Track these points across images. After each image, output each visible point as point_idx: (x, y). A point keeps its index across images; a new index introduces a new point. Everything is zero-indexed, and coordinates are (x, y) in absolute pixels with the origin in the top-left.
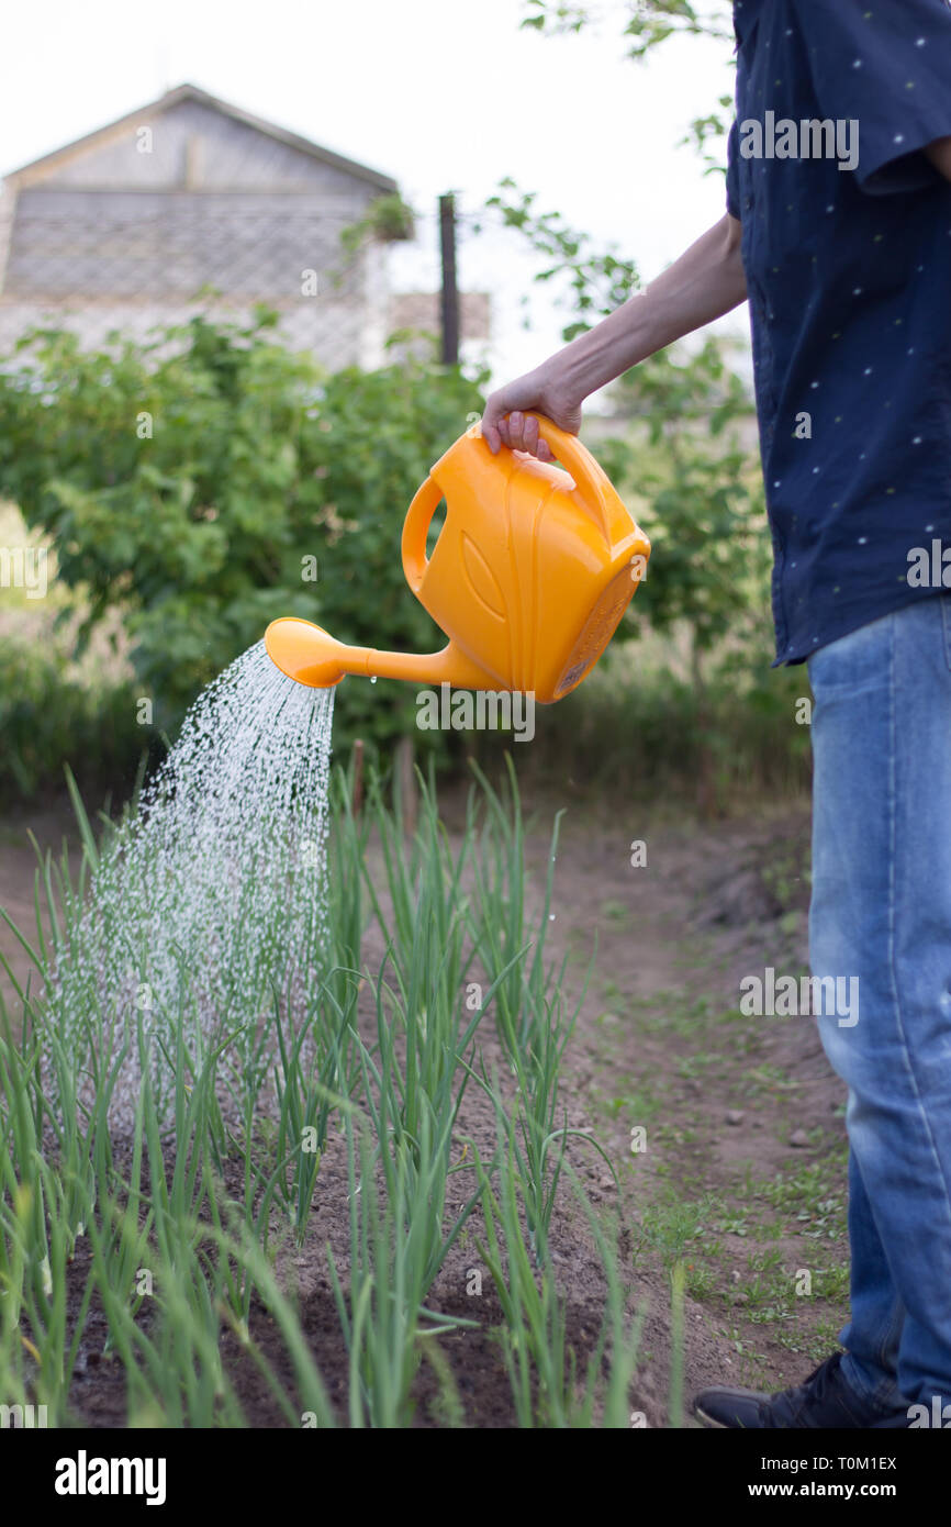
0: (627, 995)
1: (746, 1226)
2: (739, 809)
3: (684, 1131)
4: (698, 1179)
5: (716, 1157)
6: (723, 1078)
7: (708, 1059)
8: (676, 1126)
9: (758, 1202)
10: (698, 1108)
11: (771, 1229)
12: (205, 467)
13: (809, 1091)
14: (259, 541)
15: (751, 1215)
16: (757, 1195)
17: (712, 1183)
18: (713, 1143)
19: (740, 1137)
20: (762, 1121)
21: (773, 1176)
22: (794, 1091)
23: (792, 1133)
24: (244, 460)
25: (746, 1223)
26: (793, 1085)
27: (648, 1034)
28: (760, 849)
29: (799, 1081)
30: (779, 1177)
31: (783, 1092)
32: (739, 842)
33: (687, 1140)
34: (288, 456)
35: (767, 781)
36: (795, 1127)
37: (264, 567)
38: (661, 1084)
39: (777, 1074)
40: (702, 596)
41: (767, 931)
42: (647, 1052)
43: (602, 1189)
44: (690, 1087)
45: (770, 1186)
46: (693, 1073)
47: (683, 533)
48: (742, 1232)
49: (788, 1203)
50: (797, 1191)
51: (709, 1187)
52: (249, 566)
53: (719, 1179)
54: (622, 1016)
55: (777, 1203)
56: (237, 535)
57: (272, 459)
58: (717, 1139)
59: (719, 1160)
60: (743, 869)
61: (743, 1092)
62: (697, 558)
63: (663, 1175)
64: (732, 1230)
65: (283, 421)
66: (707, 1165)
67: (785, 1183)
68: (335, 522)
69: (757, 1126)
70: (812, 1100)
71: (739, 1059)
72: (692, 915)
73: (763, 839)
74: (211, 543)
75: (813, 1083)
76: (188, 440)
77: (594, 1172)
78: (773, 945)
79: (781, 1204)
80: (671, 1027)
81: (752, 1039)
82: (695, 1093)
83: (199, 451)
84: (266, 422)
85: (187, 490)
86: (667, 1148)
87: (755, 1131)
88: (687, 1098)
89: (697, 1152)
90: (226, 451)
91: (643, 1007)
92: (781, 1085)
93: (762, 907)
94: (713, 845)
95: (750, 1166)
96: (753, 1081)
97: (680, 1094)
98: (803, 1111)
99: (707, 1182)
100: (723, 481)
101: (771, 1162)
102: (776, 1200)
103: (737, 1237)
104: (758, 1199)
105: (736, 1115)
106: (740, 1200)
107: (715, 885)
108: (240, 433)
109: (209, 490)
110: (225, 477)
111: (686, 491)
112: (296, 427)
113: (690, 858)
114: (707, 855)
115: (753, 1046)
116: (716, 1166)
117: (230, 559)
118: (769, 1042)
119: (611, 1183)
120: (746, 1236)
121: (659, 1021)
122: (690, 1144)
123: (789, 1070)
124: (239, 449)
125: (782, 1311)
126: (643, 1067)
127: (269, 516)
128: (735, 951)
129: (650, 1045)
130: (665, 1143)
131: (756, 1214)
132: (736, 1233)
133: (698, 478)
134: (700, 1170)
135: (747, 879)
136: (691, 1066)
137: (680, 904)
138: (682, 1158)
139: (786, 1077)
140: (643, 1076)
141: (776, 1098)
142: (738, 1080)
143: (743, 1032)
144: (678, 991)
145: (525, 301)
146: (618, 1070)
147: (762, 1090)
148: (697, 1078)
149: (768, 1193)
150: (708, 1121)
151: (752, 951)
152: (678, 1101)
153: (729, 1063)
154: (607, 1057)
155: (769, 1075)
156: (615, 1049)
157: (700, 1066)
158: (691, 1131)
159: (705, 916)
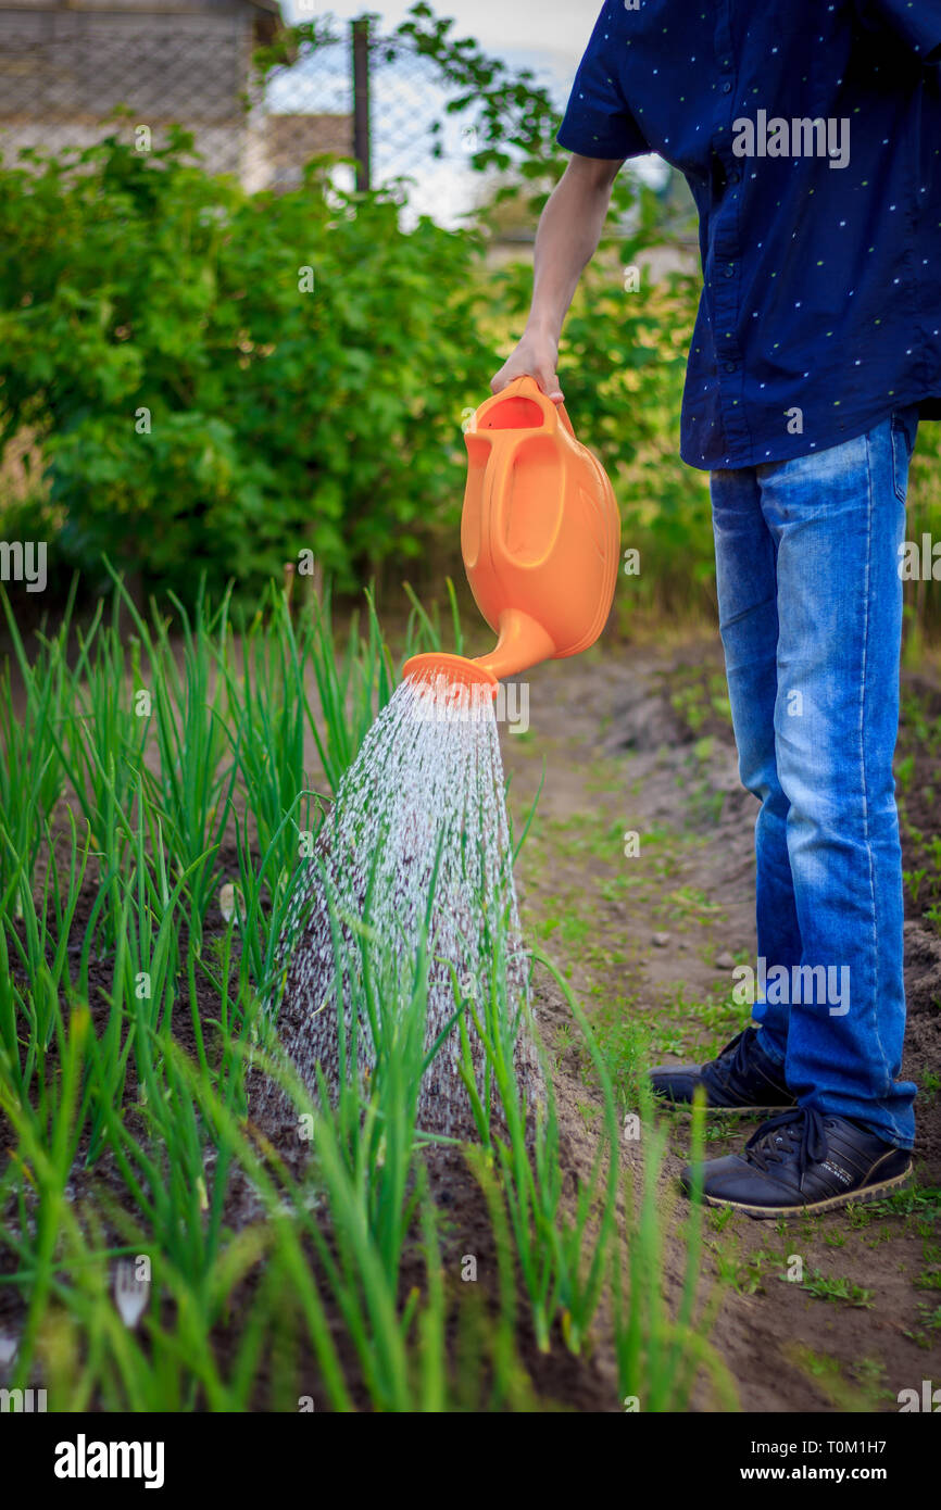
0: (543, 817)
1: (683, 1046)
2: (642, 636)
3: (612, 952)
4: (631, 1000)
5: (645, 978)
6: (644, 901)
7: (630, 881)
8: (603, 947)
9: (691, 1023)
10: (625, 929)
11: (708, 1049)
12: (123, 288)
13: (732, 915)
14: (178, 364)
15: (686, 1036)
16: (690, 1016)
17: (645, 1003)
18: (642, 964)
19: (667, 959)
20: (687, 943)
21: (703, 997)
22: (717, 915)
23: (717, 956)
24: (162, 281)
25: (683, 1043)
26: (715, 908)
27: (568, 857)
28: (666, 676)
29: (720, 904)
30: (710, 998)
31: (705, 915)
32: (644, 668)
33: (616, 961)
34: (208, 279)
35: (668, 607)
36: (720, 950)
37: (180, 390)
38: (585, 905)
39: (698, 897)
40: (609, 424)
41: (680, 755)
42: (569, 875)
43: (550, 1009)
44: (614, 909)
45: (701, 1008)
46: (615, 895)
47: (594, 362)
48: (680, 1052)
49: (721, 1024)
50: (729, 1013)
51: (643, 1008)
52: (165, 388)
53: (651, 1001)
54: (542, 839)
55: (710, 1024)
56: (154, 357)
57: (191, 282)
58: (646, 961)
59: (648, 982)
60: (649, 695)
61: (666, 915)
62: (604, 388)
63: (598, 996)
64: (670, 1050)
65: (201, 243)
66: (637, 986)
67: (716, 1004)
68: (247, 347)
69: (682, 948)
70: (735, 923)
71: (659, 882)
72: (600, 740)
73: (668, 665)
74: (128, 364)
75: (734, 907)
76: (108, 261)
77: (542, 993)
78: (686, 770)
79: (714, 1025)
80: (589, 850)
81: (670, 862)
82: (618, 915)
83: (118, 272)
84: (185, 244)
85: (105, 312)
86: (598, 969)
87: (681, 954)
88: (612, 920)
89: (627, 973)
90: (146, 272)
91: (559, 829)
92: (703, 908)
93: (672, 733)
94: (617, 670)
95: (682, 987)
96: (674, 905)
97: (605, 916)
98: (727, 934)
99: (639, 1003)
100: (633, 312)
101: (699, 983)
102: (709, 1020)
103: (675, 1058)
104: (691, 1020)
105: (662, 937)
106: (674, 1021)
107: (622, 710)
108: (161, 254)
109: (128, 311)
110: (144, 298)
111: (597, 321)
112: (214, 250)
113: (595, 683)
114: (613, 681)
115: (672, 869)
116: (647, 987)
117: (146, 380)
118: (687, 866)
119: (558, 1003)
120: (683, 1056)
121: (578, 844)
122: (620, 967)
123: (710, 894)
124: (159, 270)
125: (726, 1131)
126: (566, 888)
127: (187, 338)
128: (647, 775)
129: (570, 867)
130: (595, 964)
131: (690, 1035)
132: (673, 1053)
133: (608, 307)
134: (631, 992)
135: (655, 705)
136: (614, 889)
137: (585, 729)
138: (613, 979)
139: (707, 901)
140: (567, 898)
141: (700, 921)
142: (659, 902)
143: (661, 856)
144: (592, 814)
145: (436, 128)
146: (542, 892)
147: (684, 913)
148: (621, 900)
149: (701, 1014)
150: (636, 942)
151: (664, 776)
152: (603, 923)
153: (649, 886)
154: (534, 879)
155: (691, 898)
156: (540, 872)
157: (621, 888)
158: (620, 952)
159: (612, 741)
